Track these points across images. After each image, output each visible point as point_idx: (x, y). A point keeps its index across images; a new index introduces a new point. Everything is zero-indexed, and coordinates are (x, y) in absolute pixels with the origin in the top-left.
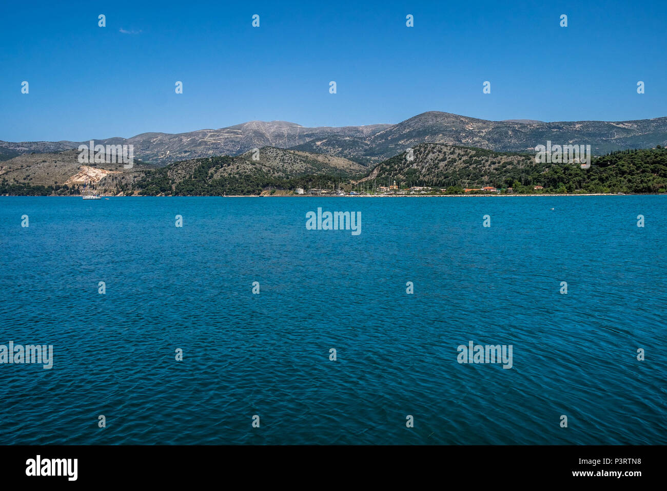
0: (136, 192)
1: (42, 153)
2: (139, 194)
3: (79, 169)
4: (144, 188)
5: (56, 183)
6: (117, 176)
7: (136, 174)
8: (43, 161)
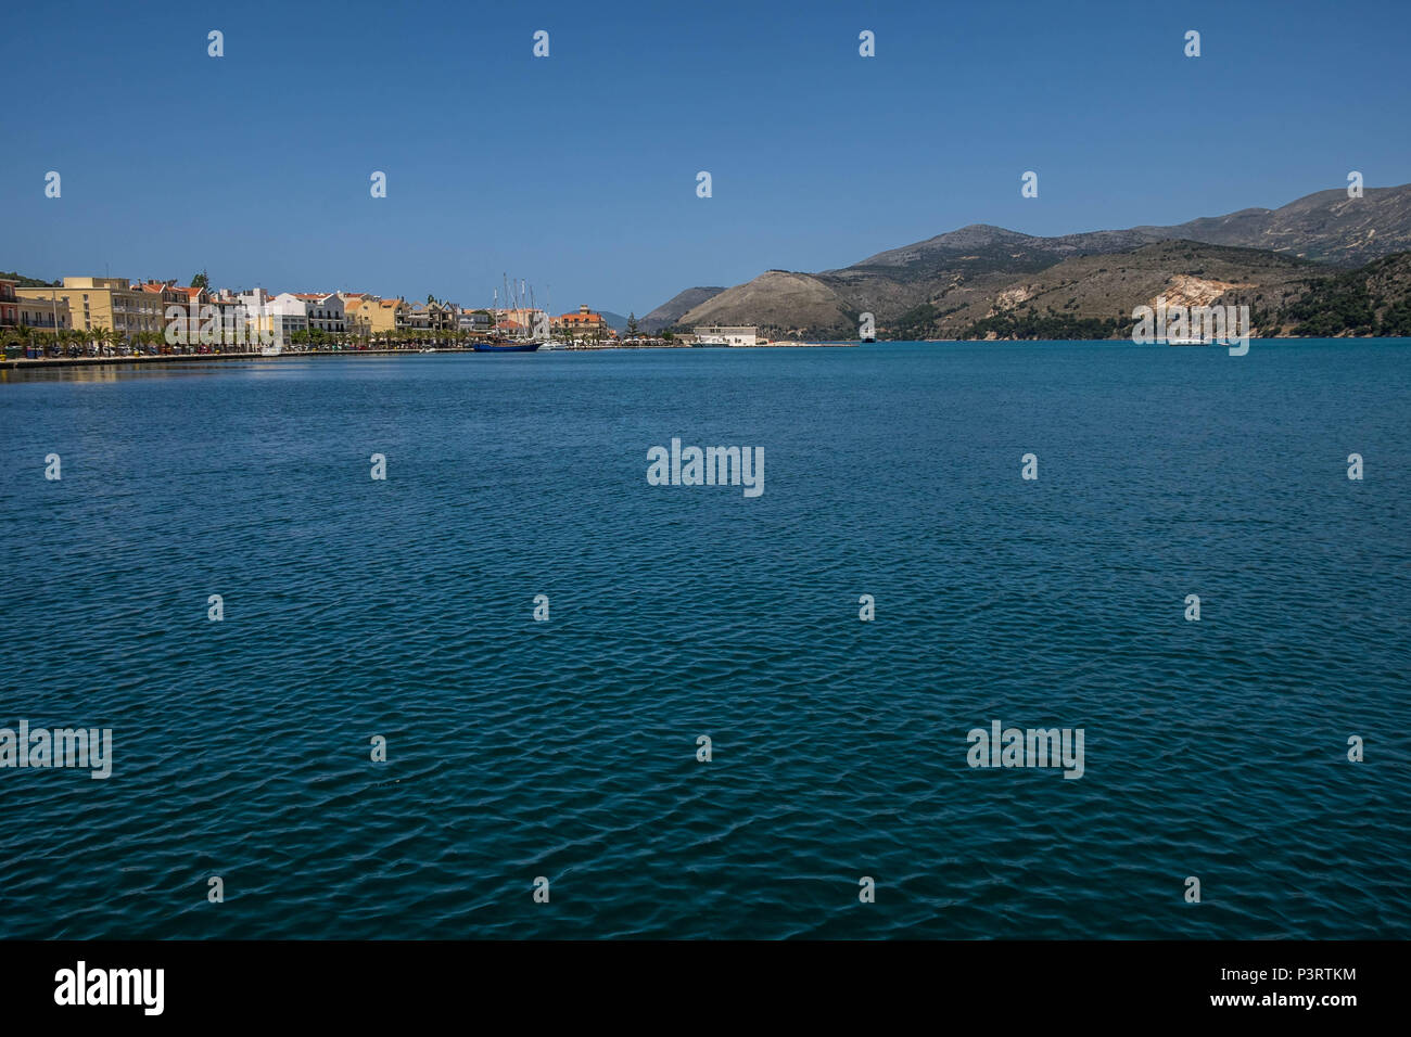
0: (1286, 329)
1: (1099, 254)
2: (1292, 333)
3: (1167, 282)
4: (1306, 319)
5: (1121, 312)
6: (1245, 294)
7: (1290, 289)
8: (1101, 271)
